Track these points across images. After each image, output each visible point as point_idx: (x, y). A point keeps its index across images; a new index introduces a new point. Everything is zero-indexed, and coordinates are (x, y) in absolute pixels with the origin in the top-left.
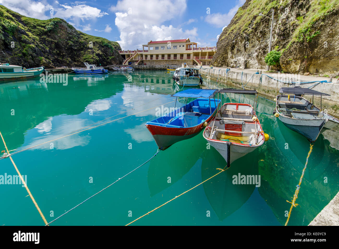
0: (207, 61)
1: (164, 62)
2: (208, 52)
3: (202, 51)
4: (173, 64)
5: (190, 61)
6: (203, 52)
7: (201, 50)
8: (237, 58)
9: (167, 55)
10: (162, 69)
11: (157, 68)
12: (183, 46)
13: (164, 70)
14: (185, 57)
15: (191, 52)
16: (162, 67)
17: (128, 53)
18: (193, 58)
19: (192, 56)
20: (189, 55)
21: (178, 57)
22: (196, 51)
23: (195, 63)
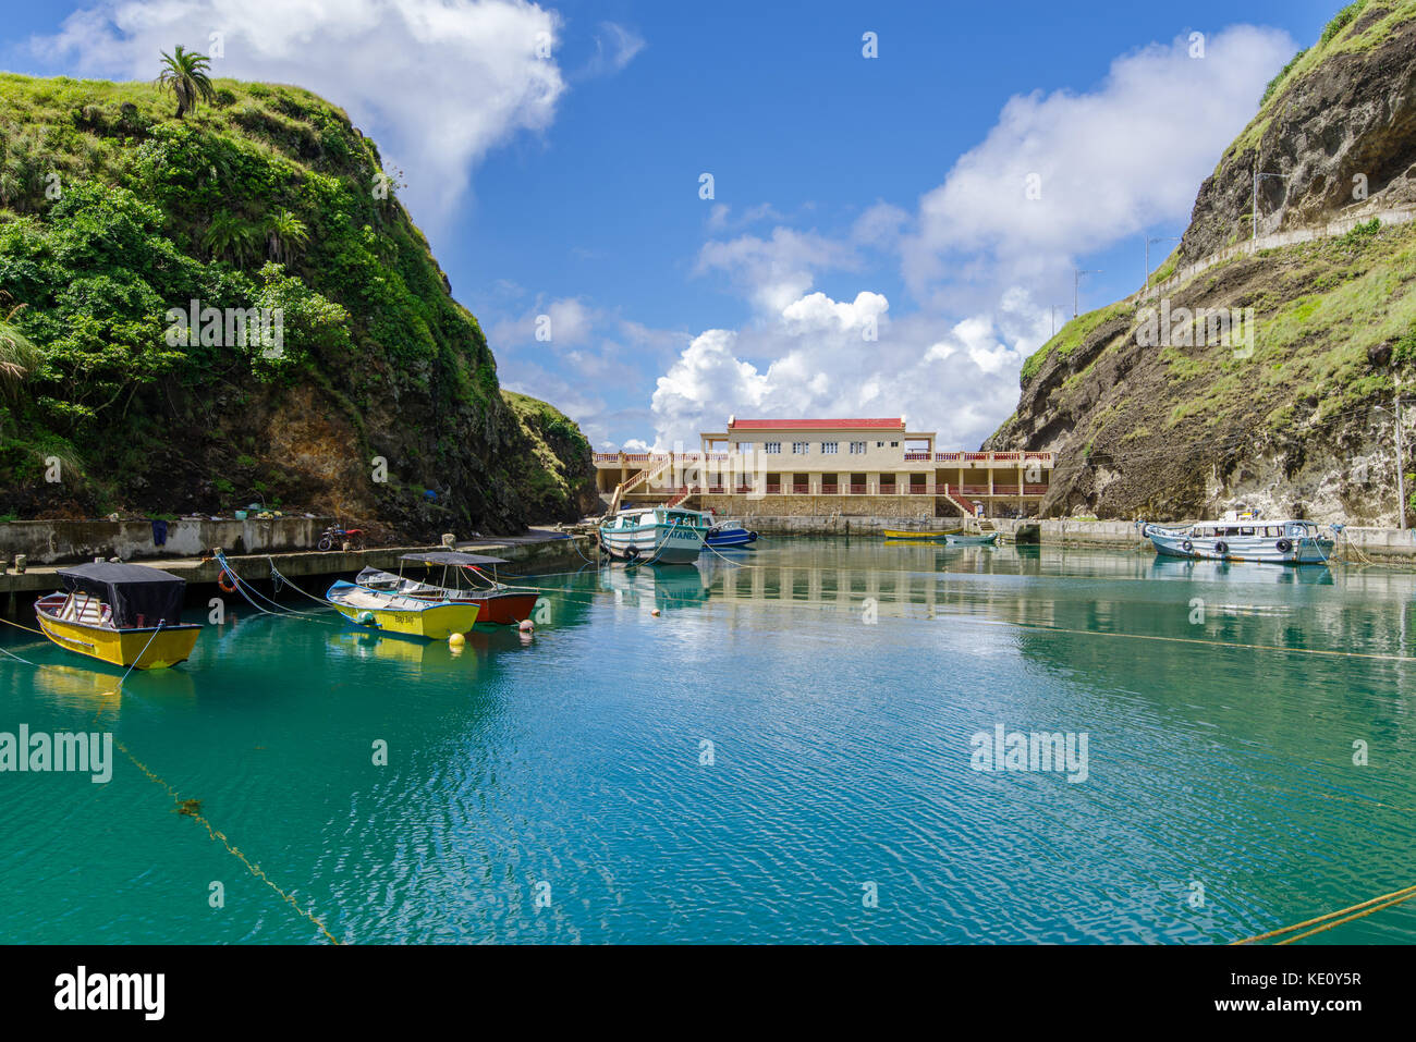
0: (991, 503)
1: (803, 504)
2: (994, 470)
3: (973, 465)
4: (849, 512)
5: (923, 502)
6: (977, 467)
7: (972, 461)
8: (1244, 497)
9: (821, 477)
10: (819, 534)
11: (796, 526)
12: (893, 444)
13: (826, 535)
14: (903, 487)
15: (927, 467)
16: (819, 524)
17: (618, 464)
18: (940, 490)
19: (931, 481)
20: (918, 480)
21: (873, 487)
22: (948, 464)
23: (944, 509)
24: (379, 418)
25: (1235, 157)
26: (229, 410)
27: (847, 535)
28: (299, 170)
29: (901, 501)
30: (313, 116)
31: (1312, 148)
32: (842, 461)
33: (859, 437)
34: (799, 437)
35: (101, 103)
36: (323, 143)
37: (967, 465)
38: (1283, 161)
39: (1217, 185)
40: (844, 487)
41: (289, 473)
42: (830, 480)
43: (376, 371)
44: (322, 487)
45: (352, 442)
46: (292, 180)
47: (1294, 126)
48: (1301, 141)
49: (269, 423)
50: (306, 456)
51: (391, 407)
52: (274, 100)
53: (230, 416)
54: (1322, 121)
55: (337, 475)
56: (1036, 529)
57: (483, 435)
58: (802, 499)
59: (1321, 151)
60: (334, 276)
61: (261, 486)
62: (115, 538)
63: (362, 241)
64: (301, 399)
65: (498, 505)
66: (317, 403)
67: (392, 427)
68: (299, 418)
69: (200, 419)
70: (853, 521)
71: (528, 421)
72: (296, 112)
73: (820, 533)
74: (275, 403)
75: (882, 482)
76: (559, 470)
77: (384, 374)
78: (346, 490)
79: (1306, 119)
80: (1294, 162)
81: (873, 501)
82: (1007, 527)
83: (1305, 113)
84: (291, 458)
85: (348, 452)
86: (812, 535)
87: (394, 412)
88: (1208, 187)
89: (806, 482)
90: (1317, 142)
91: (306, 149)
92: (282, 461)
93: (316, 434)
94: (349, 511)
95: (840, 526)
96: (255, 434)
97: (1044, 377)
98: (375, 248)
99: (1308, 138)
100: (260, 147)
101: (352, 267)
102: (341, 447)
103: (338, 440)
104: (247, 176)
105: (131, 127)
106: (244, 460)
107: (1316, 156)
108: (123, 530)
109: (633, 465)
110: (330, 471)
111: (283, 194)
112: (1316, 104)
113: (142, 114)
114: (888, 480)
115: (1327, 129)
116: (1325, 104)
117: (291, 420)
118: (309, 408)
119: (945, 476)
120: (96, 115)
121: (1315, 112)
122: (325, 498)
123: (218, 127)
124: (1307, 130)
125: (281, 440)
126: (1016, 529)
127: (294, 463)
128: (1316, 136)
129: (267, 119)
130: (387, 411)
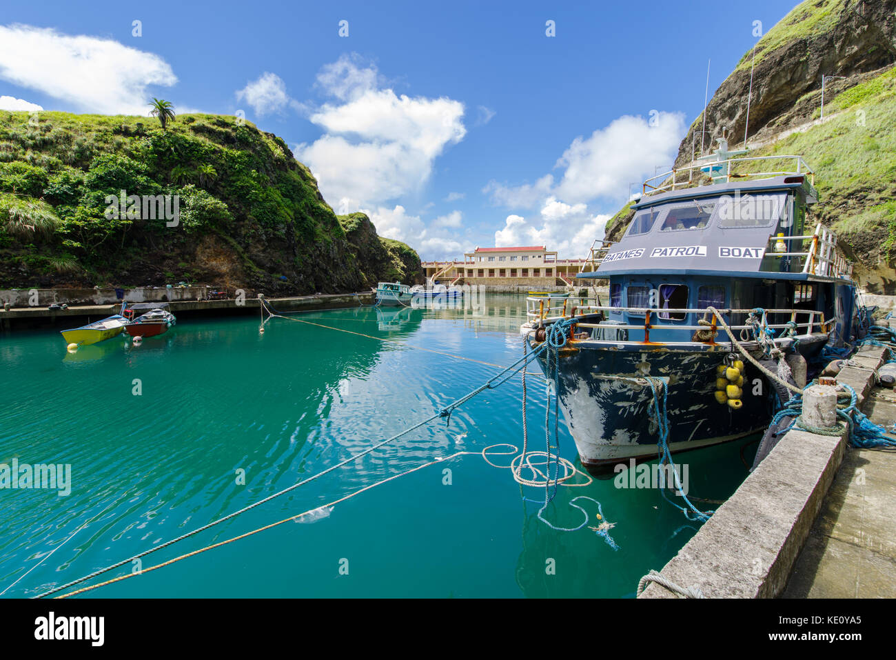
1: (502, 281)
3: (571, 265)
4: (520, 284)
5: (551, 280)
6: (573, 265)
7: (571, 263)
9: (510, 270)
11: (498, 290)
12: (539, 257)
13: (510, 293)
14: (543, 274)
15: (553, 266)
16: (507, 289)
17: (434, 266)
18: (558, 275)
19: (554, 272)
20: (549, 271)
21: (531, 274)
22: (561, 264)
23: (559, 283)
24: (257, 247)
25: (695, 127)
26: (178, 245)
27: (518, 293)
28: (218, 148)
29: (542, 279)
30: (232, 126)
31: (723, 117)
32: (519, 264)
33: (526, 254)
34: (501, 255)
35: (130, 124)
36: (237, 138)
37: (569, 264)
38: (710, 125)
39: (687, 141)
40: (519, 274)
41: (203, 270)
42: (514, 271)
43: (253, 229)
44: (221, 275)
45: (235, 257)
46: (214, 152)
47: (715, 108)
48: (718, 115)
49: (196, 250)
50: (214, 263)
51: (262, 243)
52: (215, 121)
53: (179, 247)
54: (728, 104)
55: (228, 271)
56: (586, 291)
57: (328, 255)
58: (503, 279)
59: (727, 118)
60: (234, 190)
61: (187, 275)
62: (94, 296)
63: (251, 176)
64: (209, 240)
65: (332, 282)
66: (217, 242)
67: (264, 251)
68: (209, 248)
69: (166, 249)
70: (521, 287)
71: (392, 250)
72: (224, 124)
73: (507, 292)
74: (198, 242)
75: (523, 272)
76: (403, 268)
77: (257, 230)
78: (232, 276)
79: (721, 104)
80: (715, 125)
81: (531, 280)
82: (577, 290)
83: (720, 102)
84: (206, 264)
85: (233, 261)
86: (504, 293)
87: (264, 245)
88: (684, 142)
89: (505, 272)
90: (725, 114)
91: (228, 140)
92: (202, 265)
93: (217, 255)
94: (234, 285)
95: (516, 290)
96: (190, 254)
97: (613, 228)
98: (257, 179)
99: (721, 113)
100: (200, 139)
101: (242, 187)
102: (229, 259)
103: (228, 256)
104: (191, 151)
105: (140, 133)
106: (182, 265)
107: (724, 121)
108: (99, 293)
109: (440, 266)
110: (225, 268)
111: (209, 158)
112: (725, 97)
113: (145, 127)
114: (537, 271)
115: (730, 107)
116: (729, 96)
117: (206, 248)
118: (214, 243)
119: (560, 270)
120: (127, 128)
121: (724, 100)
122: (221, 280)
123: (183, 132)
124: (720, 109)
125: (201, 257)
126: (579, 291)
127: (207, 266)
128: (725, 112)
129: (207, 128)
130: (260, 244)
